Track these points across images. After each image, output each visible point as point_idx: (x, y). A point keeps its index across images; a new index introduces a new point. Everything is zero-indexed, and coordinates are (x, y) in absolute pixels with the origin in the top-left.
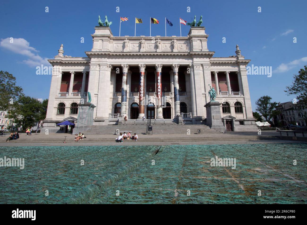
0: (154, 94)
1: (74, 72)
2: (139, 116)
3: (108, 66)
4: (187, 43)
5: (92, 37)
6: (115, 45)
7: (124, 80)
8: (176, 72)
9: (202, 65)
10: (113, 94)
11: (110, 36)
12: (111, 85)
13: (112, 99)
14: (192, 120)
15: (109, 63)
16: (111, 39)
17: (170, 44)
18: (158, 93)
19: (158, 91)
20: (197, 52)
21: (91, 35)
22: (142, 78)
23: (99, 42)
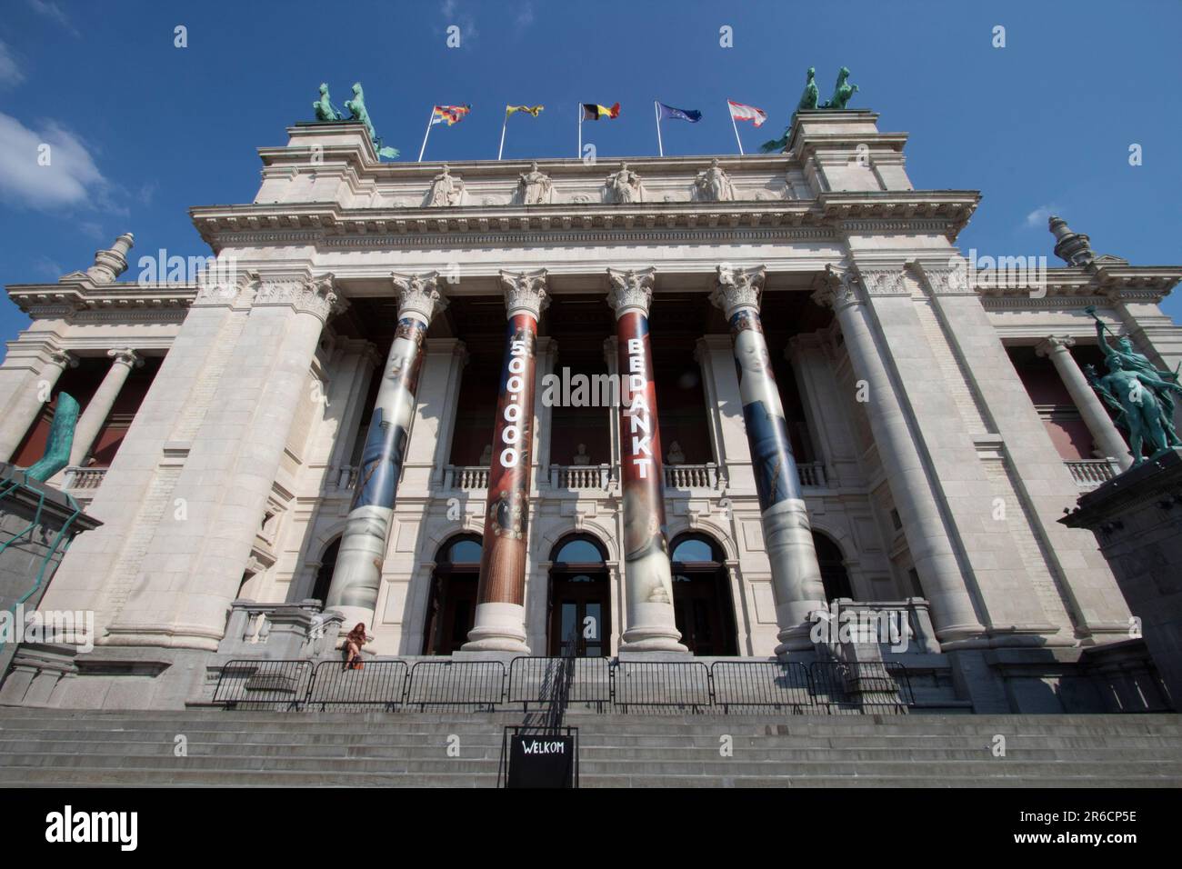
0: (604, 474)
1: (129, 352)
2: (477, 629)
3: (310, 284)
4: (789, 184)
5: (260, 159)
7: (398, 360)
8: (745, 312)
9: (914, 271)
10: (322, 471)
11: (356, 151)
12: (324, 423)
13: (311, 507)
14: (949, 670)
16: (362, 175)
17: (690, 189)
18: (635, 439)
19: (634, 430)
20: (867, 198)
21: (259, 149)
22: (518, 350)
23: (291, 180)
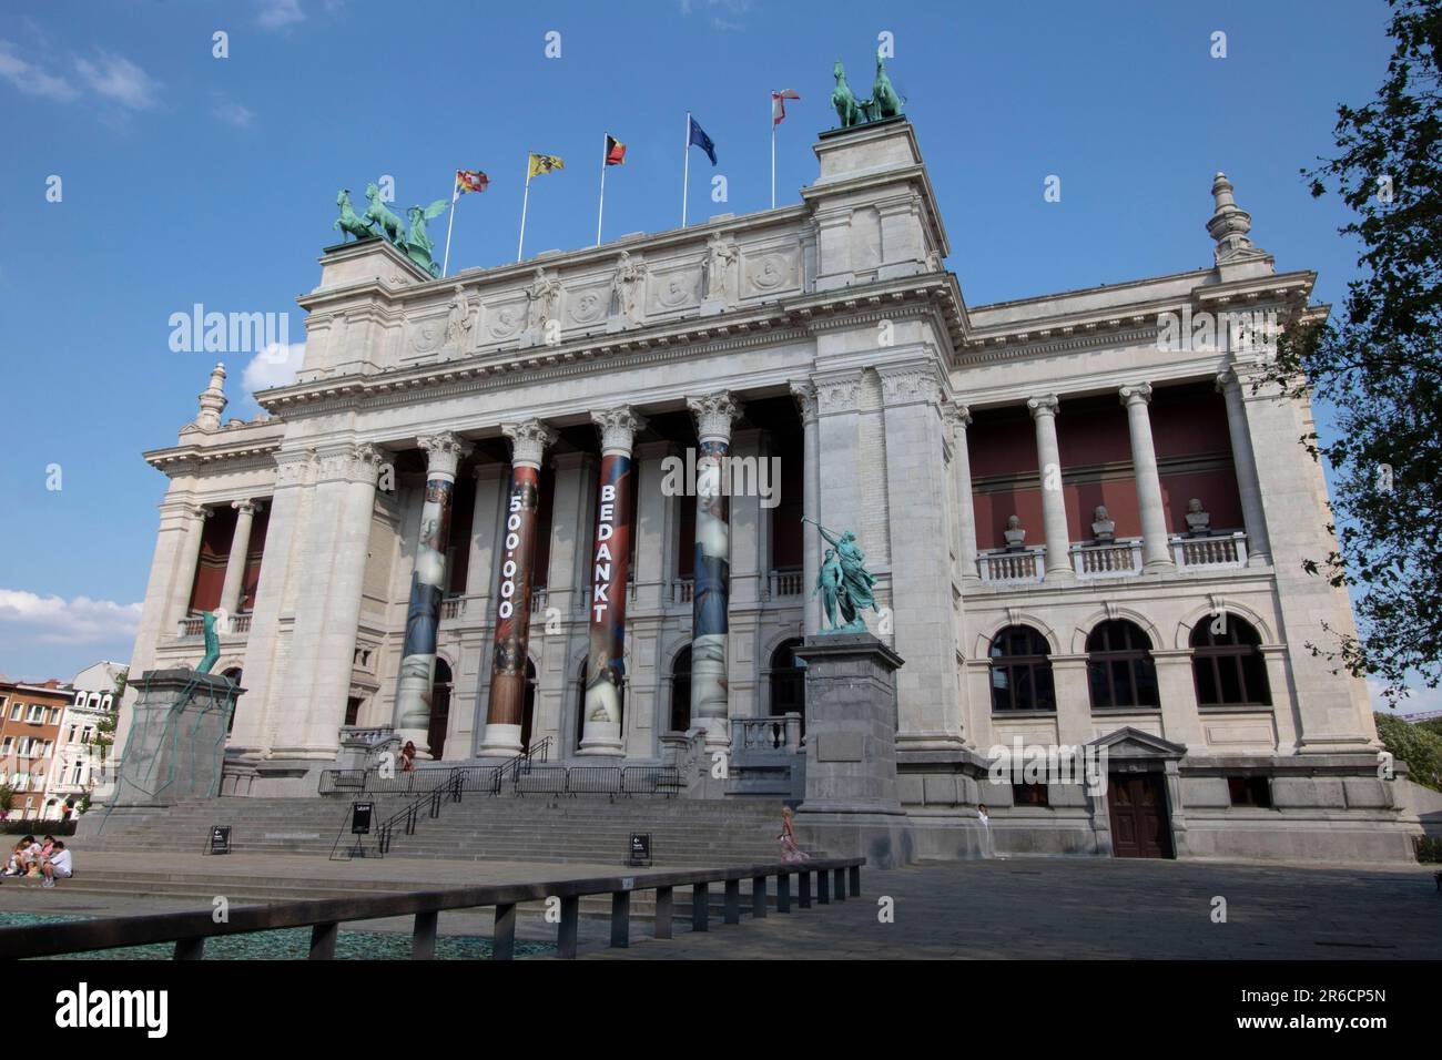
1: (247, 503)
3: (356, 453)
6: (412, 329)
9: (874, 375)
10: (406, 606)
13: (401, 640)
15: (359, 440)
16: (391, 303)
17: (697, 267)
19: (597, 579)
22: (515, 506)
23: (329, 328)
